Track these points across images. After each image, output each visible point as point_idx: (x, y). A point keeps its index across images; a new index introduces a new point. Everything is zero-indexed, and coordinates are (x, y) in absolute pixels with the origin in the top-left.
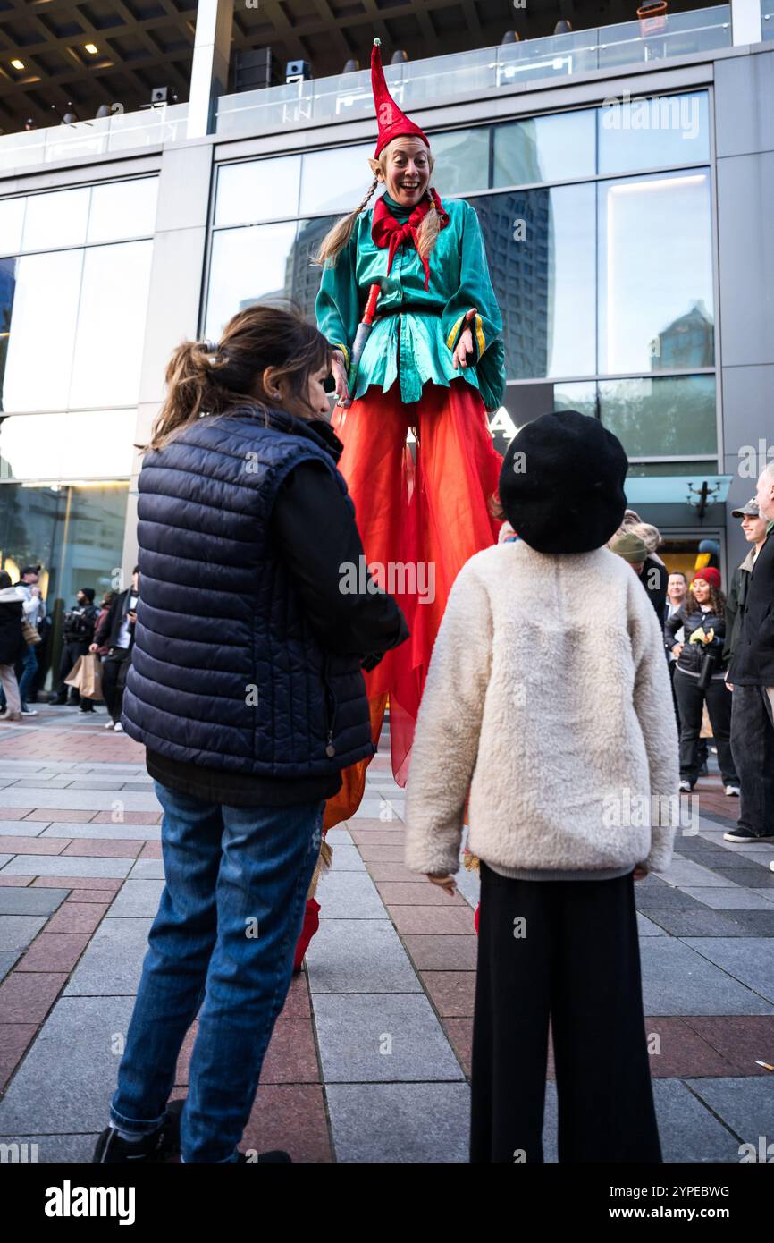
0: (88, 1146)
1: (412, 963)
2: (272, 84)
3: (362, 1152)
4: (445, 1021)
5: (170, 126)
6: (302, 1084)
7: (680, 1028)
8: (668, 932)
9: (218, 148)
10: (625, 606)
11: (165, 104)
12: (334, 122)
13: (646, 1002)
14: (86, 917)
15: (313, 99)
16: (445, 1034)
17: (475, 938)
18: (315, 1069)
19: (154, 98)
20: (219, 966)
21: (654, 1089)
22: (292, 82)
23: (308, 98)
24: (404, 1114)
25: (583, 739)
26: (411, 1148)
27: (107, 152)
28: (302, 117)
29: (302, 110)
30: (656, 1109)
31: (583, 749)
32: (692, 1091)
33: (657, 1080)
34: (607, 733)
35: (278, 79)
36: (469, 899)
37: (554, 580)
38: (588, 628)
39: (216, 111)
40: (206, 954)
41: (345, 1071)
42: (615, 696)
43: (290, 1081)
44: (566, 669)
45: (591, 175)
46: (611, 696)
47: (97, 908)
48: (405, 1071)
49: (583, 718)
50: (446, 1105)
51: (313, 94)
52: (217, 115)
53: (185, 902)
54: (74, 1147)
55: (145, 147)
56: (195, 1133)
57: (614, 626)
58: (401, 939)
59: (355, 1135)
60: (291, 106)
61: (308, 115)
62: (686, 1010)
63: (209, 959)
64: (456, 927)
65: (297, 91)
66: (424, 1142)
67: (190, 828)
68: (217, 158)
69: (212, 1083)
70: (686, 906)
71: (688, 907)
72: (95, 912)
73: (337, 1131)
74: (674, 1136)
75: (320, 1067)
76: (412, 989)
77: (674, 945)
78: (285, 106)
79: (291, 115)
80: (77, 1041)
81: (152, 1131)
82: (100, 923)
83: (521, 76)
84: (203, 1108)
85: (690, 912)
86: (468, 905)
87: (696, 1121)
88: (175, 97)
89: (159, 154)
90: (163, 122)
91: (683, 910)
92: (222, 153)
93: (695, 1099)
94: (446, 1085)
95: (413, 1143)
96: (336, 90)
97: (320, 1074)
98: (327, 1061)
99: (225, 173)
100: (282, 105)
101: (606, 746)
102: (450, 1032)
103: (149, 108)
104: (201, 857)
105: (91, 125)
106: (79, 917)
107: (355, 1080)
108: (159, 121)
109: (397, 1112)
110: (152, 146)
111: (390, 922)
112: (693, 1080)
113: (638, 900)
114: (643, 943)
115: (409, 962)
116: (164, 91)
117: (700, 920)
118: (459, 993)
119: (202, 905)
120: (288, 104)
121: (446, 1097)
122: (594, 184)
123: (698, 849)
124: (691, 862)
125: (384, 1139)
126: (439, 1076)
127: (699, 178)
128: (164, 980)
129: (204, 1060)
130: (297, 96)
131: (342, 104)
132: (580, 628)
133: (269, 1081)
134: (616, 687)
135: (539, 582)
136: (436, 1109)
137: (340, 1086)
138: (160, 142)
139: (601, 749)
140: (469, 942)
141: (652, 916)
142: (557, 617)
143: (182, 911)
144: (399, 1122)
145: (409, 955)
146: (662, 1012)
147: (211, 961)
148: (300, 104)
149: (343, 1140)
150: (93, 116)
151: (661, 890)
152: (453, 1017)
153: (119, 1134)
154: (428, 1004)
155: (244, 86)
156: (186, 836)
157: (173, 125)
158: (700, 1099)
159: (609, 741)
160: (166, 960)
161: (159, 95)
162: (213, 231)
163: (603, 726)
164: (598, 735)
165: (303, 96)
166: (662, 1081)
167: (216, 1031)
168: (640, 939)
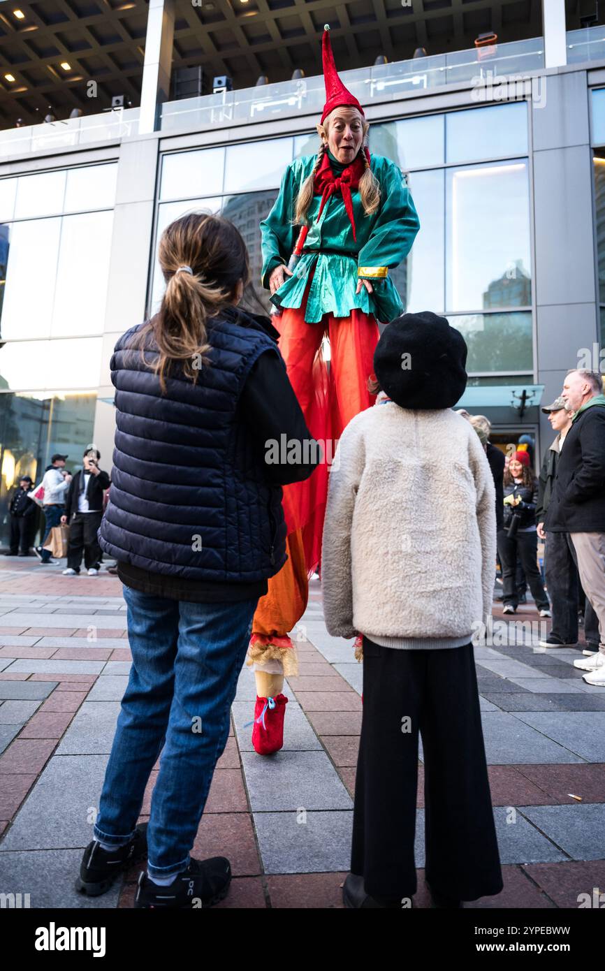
0: (77, 857)
1: (314, 730)
2: (203, 94)
3: (281, 858)
4: (340, 770)
5: (126, 125)
6: (235, 813)
7: (512, 773)
8: (501, 708)
9: (162, 142)
10: (466, 449)
11: (122, 108)
12: (250, 122)
13: (487, 755)
14: (70, 701)
15: (234, 105)
16: (341, 778)
17: (361, 714)
18: (244, 802)
19: (114, 104)
20: (178, 721)
21: (494, 814)
22: (218, 92)
23: (230, 105)
24: (312, 832)
25: (438, 543)
26: (317, 856)
27: (79, 145)
28: (225, 119)
29: (225, 113)
30: (496, 827)
31: (438, 550)
32: (522, 815)
33: (496, 808)
34: (456, 538)
35: (207, 90)
36: (355, 687)
37: (414, 428)
38: (440, 462)
39: (161, 114)
40: (165, 714)
41: (267, 804)
42: (462, 512)
43: (226, 811)
44: (424, 492)
45: (441, 163)
46: (458, 512)
47: (78, 694)
48: (312, 804)
49: (438, 527)
50: (342, 826)
51: (234, 102)
52: (161, 116)
53: (150, 677)
54: (67, 858)
55: (107, 141)
56: (159, 843)
57: (459, 462)
58: (305, 714)
59: (276, 848)
60: (217, 110)
61: (230, 118)
62: (516, 761)
63: (168, 717)
64: (346, 706)
65: (222, 99)
66: (327, 851)
67: (153, 623)
68: (161, 149)
69: (173, 806)
70: (513, 691)
71: (516, 691)
72: (77, 698)
73: (262, 845)
74: (510, 845)
75: (248, 802)
76: (315, 748)
77: (506, 717)
78: (213, 111)
79: (217, 118)
80: (66, 786)
81: (125, 843)
82: (81, 705)
83: (388, 90)
84: (166, 825)
85: (517, 695)
86: (354, 691)
87: (526, 835)
88: (130, 103)
89: (118, 146)
90: (121, 122)
91: (512, 693)
92: (166, 145)
93: (525, 820)
94: (342, 813)
95: (319, 852)
96: (251, 98)
97: (249, 806)
98: (253, 798)
99: (168, 161)
100: (211, 109)
101: (455, 547)
102: (344, 777)
103: (110, 111)
104: (162, 643)
105: (66, 124)
106: (65, 701)
107: (275, 810)
108: (118, 121)
109: (307, 831)
110: (112, 140)
111: (297, 703)
112: (523, 808)
113: (480, 687)
114: (483, 716)
115: (312, 730)
116: (121, 98)
117: (526, 700)
118: (349, 750)
119: (163, 679)
120: (215, 109)
121: (343, 820)
122: (443, 170)
123: (521, 652)
124: (516, 661)
125: (297, 850)
126: (336, 807)
127: (520, 166)
128: (135, 733)
129: (167, 790)
130: (221, 103)
131: (255, 110)
132: (433, 463)
133: (211, 811)
134: (462, 505)
135: (403, 429)
136: (335, 829)
137: (264, 814)
138: (118, 137)
139: (452, 549)
140: (356, 716)
141: (489, 698)
142: (416, 454)
143: (148, 683)
144: (308, 837)
145: (312, 725)
146: (499, 761)
147: (170, 718)
148: (224, 109)
149: (267, 851)
150: (68, 117)
151: (495, 680)
152: (346, 767)
153: (101, 846)
154: (327, 758)
155: (181, 95)
156: (151, 629)
157: (128, 124)
158: (528, 820)
159: (457, 544)
160: (136, 718)
161: (118, 101)
162: (159, 204)
163: (454, 533)
164: (449, 540)
165: (226, 103)
166: (500, 808)
167: (176, 768)
168: (482, 713)
